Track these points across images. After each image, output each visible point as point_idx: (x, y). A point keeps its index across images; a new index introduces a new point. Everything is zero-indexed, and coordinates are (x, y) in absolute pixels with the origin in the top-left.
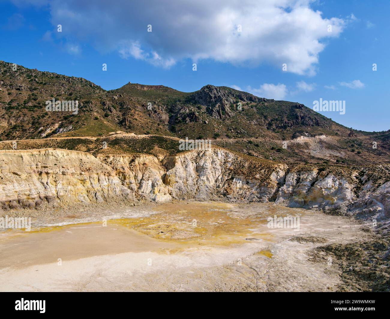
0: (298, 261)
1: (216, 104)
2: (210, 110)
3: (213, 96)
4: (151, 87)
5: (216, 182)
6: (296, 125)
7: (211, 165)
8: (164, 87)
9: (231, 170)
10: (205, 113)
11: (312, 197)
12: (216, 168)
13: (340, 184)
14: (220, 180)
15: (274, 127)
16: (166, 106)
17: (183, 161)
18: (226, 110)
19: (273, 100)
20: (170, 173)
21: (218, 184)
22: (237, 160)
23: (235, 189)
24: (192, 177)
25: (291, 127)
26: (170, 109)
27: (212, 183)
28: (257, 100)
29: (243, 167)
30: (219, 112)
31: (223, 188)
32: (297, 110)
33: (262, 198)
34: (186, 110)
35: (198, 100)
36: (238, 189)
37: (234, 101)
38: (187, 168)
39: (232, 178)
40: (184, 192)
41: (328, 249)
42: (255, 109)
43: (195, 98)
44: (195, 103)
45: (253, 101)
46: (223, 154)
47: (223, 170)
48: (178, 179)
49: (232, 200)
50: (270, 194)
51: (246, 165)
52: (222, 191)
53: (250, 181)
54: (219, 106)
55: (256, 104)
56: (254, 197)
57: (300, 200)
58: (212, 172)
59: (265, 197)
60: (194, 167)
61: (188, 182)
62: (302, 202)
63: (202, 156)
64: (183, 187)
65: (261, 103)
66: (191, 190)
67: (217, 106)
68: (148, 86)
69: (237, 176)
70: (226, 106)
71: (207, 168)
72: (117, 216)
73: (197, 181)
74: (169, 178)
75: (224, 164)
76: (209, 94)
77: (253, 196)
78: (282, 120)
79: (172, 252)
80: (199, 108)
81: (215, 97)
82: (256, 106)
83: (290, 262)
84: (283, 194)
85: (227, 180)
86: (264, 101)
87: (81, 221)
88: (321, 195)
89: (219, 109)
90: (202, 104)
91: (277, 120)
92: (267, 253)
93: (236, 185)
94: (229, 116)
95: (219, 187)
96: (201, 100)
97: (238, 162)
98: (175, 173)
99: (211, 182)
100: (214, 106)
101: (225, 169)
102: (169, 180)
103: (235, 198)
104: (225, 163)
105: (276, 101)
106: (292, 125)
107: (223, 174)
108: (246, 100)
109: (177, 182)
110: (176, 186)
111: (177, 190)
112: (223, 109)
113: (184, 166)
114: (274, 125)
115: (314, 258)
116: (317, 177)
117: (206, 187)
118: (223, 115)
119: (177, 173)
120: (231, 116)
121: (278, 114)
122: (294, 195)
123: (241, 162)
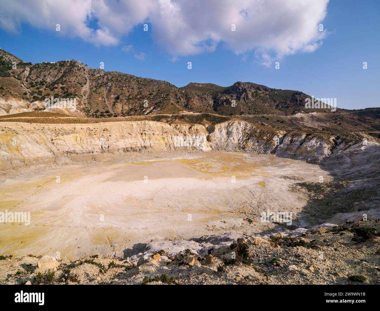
0: (281, 190)
1: (243, 93)
2: (239, 97)
4: (204, 84)
6: (296, 105)
7: (236, 131)
8: (211, 84)
9: (248, 134)
10: (235, 99)
11: (300, 152)
12: (239, 133)
13: (321, 144)
14: (241, 140)
15: (280, 107)
16: (212, 96)
17: (219, 128)
18: (249, 97)
19: (280, 90)
20: (212, 135)
21: (239, 142)
22: (252, 128)
23: (250, 145)
24: (224, 137)
25: (292, 107)
26: (215, 97)
27: (236, 141)
28: (270, 90)
29: (256, 132)
30: (244, 98)
31: (243, 144)
32: (297, 96)
33: (266, 151)
34: (224, 98)
35: (231, 91)
36: (252, 146)
37: (254, 91)
39: (249, 139)
40: (219, 146)
41: (303, 185)
42: (268, 96)
44: (230, 93)
45: (267, 91)
46: (244, 124)
47: (243, 134)
48: (216, 139)
49: (247, 152)
50: (272, 149)
51: (258, 131)
52: (242, 146)
53: (260, 141)
54: (245, 95)
55: (268, 93)
56: (262, 151)
57: (291, 153)
58: (236, 135)
59: (269, 151)
61: (221, 141)
62: (293, 155)
63: (231, 125)
64: (218, 143)
65: (273, 92)
66: (223, 145)
67: (243, 95)
68: (202, 84)
69: (251, 138)
70: (249, 94)
71: (233, 133)
72: (180, 158)
73: (227, 140)
76: (239, 88)
77: (260, 150)
78: (286, 103)
79: (206, 179)
80: (232, 96)
81: (242, 89)
82: (269, 94)
83: (276, 191)
84: (280, 149)
85: (245, 140)
86: (275, 90)
87: (161, 159)
88: (306, 151)
89: (245, 97)
90: (234, 94)
91: (282, 103)
92: (263, 184)
93: (251, 143)
94: (251, 101)
95: (240, 144)
96: (233, 91)
98: (214, 135)
100: (241, 95)
101: (244, 133)
102: (211, 139)
103: (249, 151)
104: (245, 129)
105: (283, 91)
106: (293, 106)
107: (243, 136)
108: (262, 90)
110: (215, 143)
111: (215, 145)
112: (247, 97)
113: (220, 131)
114: (280, 106)
115: (293, 189)
116: (305, 139)
117: (232, 144)
118: (247, 100)
119: (215, 135)
120: (252, 101)
121: (283, 98)
122: (287, 150)
123: (255, 129)
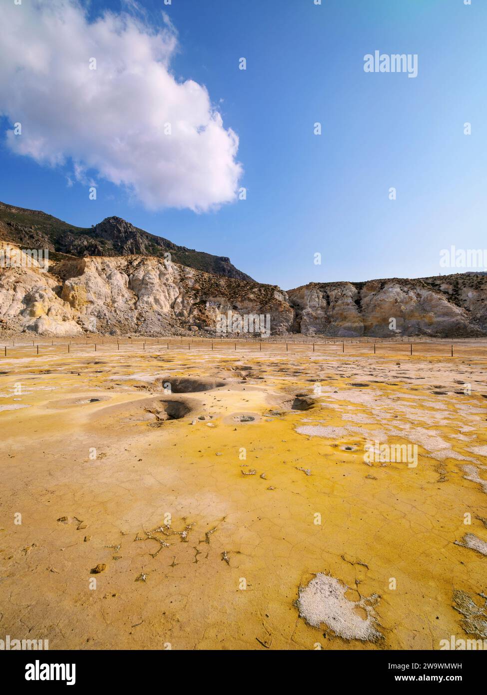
1: (127, 240)
2: (119, 247)
3: (122, 229)
4: (24, 210)
5: (172, 307)
7: (158, 281)
8: (45, 214)
9: (198, 291)
10: (111, 249)
11: (377, 318)
12: (169, 286)
14: (181, 304)
16: (49, 236)
17: (100, 268)
18: (141, 250)
19: (194, 251)
20: (75, 283)
21: (178, 311)
22: (202, 276)
24: (123, 296)
26: (57, 240)
27: (167, 309)
28: (176, 248)
29: (218, 285)
31: (191, 316)
33: (275, 329)
34: (83, 242)
35: (100, 233)
37: (149, 243)
38: (111, 279)
39: (204, 302)
40: (109, 321)
44: (97, 236)
45: (171, 248)
46: (175, 267)
48: (92, 297)
50: (288, 321)
51: (222, 283)
52: (191, 321)
53: (239, 305)
54: (132, 243)
55: (175, 252)
57: (356, 324)
58: (164, 292)
59: (281, 326)
60: (124, 281)
61: (116, 305)
62: (360, 328)
63: (138, 265)
64: (106, 312)
66: (127, 319)
67: (129, 243)
68: (18, 209)
69: (211, 298)
70: (141, 244)
71: (153, 284)
73: (135, 303)
74: (73, 292)
75: (181, 281)
76: (117, 227)
80: (103, 243)
81: (126, 232)
84: (312, 320)
85: (194, 304)
86: (185, 250)
89: (132, 248)
90: (107, 239)
93: (214, 311)
95: (181, 314)
96: (104, 233)
97: (205, 279)
98: (87, 284)
99: (164, 307)
100: (124, 241)
101: (184, 288)
102: (73, 297)
104: (182, 279)
105: (198, 252)
107: (184, 295)
108: (163, 246)
109: (92, 302)
110: (89, 310)
111: (93, 317)
112: (138, 248)
113: (105, 276)
116: (359, 293)
117: (156, 314)
119: (90, 285)
122: (332, 320)
123: (210, 279)
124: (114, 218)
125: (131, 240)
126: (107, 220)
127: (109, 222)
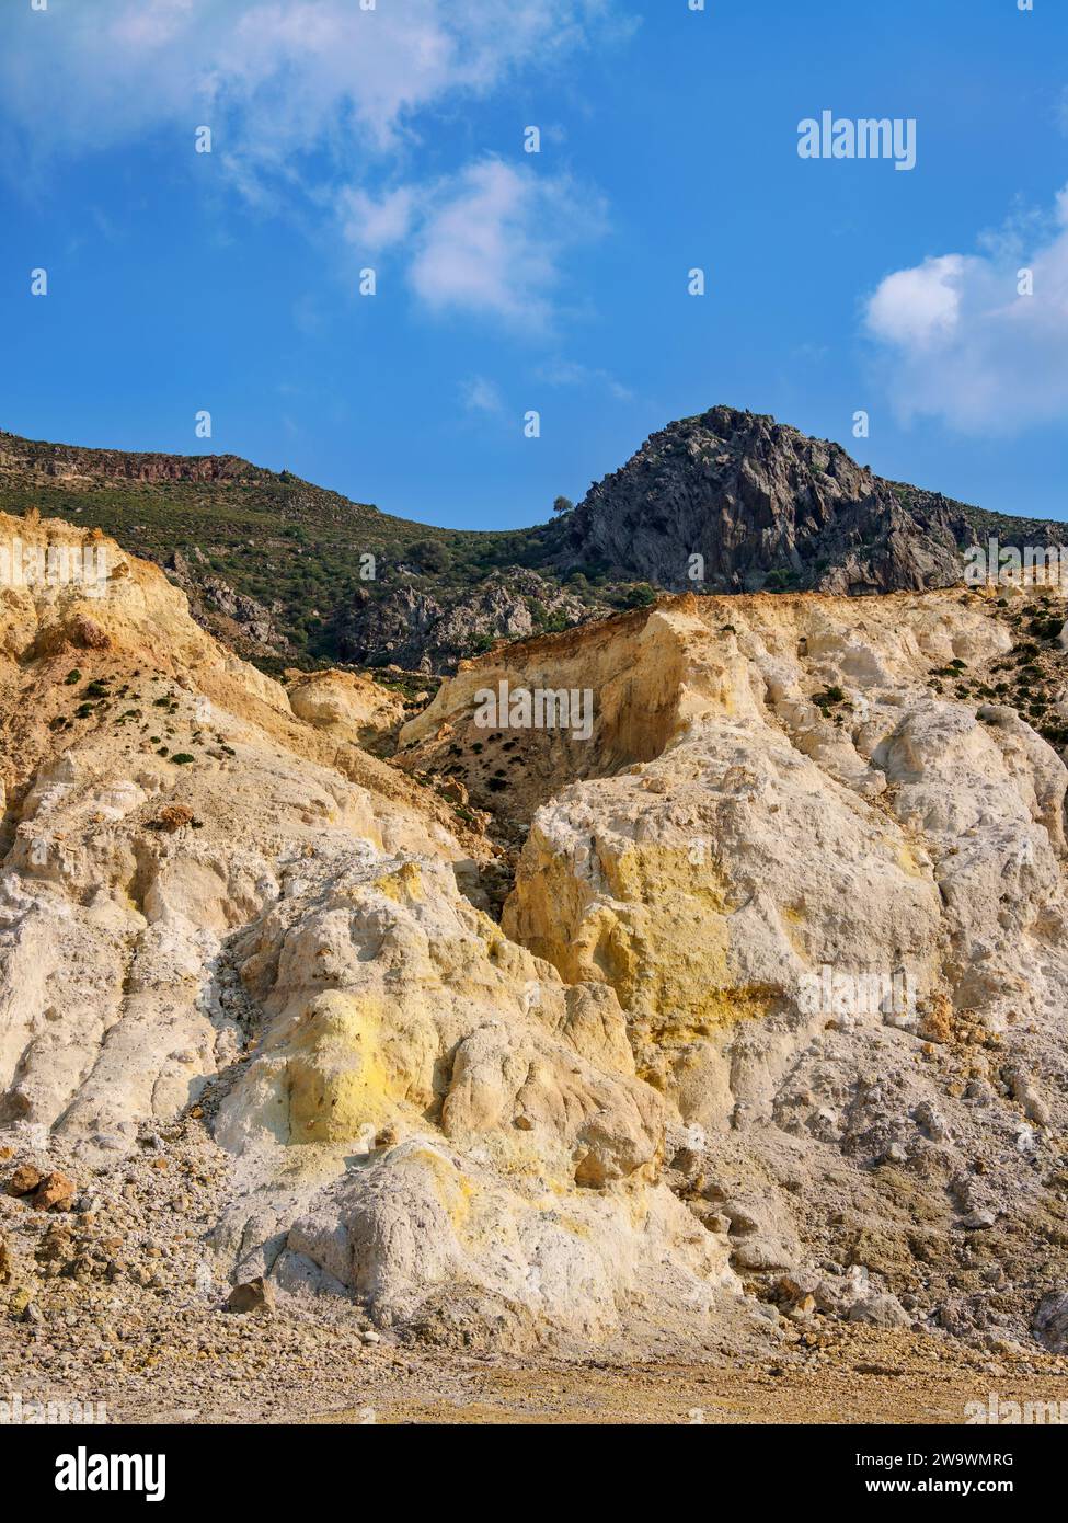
3: (780, 493)
16: (278, 606)
17: (795, 692)
34: (508, 614)
35: (620, 541)
43: (588, 525)
48: (778, 947)
60: (1029, 788)
64: (923, 1091)
74: (605, 909)
76: (743, 481)
81: (805, 509)
96: (647, 541)
109: (777, 1001)
113: (851, 756)
124: (713, 421)
125: (852, 565)
126: (672, 443)
127: (682, 453)
